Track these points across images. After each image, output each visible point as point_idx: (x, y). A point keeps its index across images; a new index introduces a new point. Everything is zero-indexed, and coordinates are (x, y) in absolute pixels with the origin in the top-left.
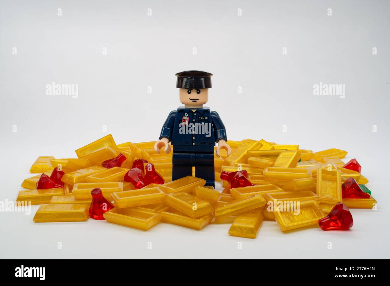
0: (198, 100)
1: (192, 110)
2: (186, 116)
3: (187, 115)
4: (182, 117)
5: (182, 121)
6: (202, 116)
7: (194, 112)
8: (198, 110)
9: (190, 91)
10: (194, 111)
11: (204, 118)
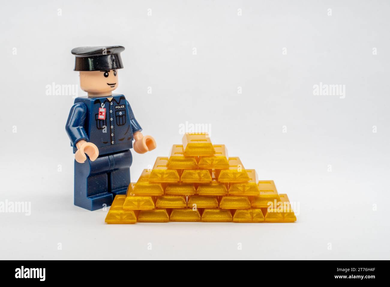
0: (115, 84)
1: (108, 99)
2: (103, 107)
3: (103, 105)
4: (98, 110)
5: (98, 114)
6: (118, 104)
7: (110, 101)
8: (114, 97)
9: (107, 74)
10: (110, 99)
11: (121, 107)
